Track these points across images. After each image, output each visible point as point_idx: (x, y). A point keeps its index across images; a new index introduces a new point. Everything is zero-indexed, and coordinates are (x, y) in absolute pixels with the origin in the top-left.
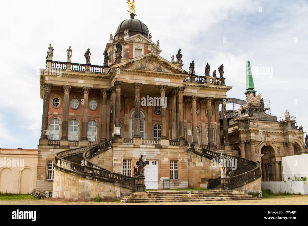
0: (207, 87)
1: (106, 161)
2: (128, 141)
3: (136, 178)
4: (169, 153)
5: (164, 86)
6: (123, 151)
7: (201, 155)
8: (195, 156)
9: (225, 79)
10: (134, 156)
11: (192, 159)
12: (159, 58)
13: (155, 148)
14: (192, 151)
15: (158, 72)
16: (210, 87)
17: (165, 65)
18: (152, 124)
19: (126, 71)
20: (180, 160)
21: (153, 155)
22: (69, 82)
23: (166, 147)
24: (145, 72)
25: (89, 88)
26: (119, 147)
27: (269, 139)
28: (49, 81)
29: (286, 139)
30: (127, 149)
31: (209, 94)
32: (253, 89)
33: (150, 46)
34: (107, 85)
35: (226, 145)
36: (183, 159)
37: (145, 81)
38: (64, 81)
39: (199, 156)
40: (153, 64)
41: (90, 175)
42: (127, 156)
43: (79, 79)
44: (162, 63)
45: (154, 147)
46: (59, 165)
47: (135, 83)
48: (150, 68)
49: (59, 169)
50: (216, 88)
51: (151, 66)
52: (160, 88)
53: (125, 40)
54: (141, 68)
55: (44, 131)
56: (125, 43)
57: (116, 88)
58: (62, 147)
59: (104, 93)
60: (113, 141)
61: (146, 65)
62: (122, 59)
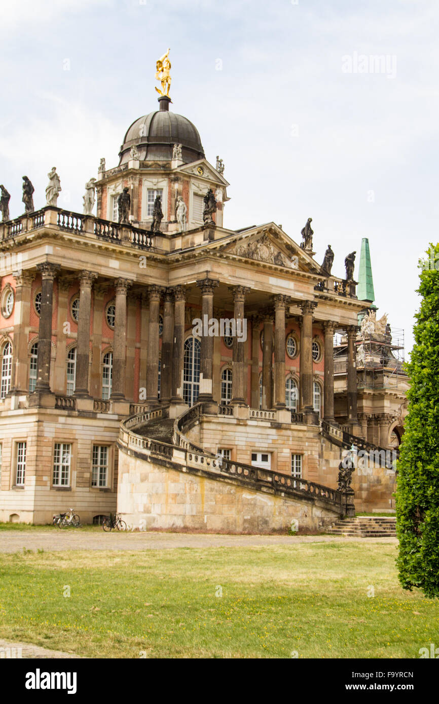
0: (331, 300)
2: (226, 409)
3: (344, 494)
4: (291, 439)
5: (285, 296)
6: (220, 430)
8: (328, 447)
10: (236, 443)
11: (324, 452)
12: (282, 236)
13: (270, 428)
14: (324, 436)
15: (274, 266)
16: (336, 301)
17: (288, 252)
18: (221, 369)
19: (227, 258)
20: (306, 453)
21: (266, 441)
22: (93, 264)
23: (286, 426)
24: (258, 265)
25: (130, 281)
26: (213, 422)
27: (406, 413)
28: (55, 258)
30: (226, 428)
31: (331, 314)
32: (371, 302)
33: (221, 189)
34: (161, 279)
35: (355, 424)
36: (311, 451)
37: (254, 283)
38: (82, 260)
39: (337, 448)
40: (268, 247)
41: (270, 485)
42: (226, 442)
43: (112, 257)
44: (284, 246)
45: (269, 425)
46: (183, 462)
47: (239, 286)
48: (264, 256)
49: (184, 469)
50: (345, 303)
51: (266, 252)
52: (275, 299)
53: (178, 170)
54: (249, 254)
55: (47, 374)
56: (173, 176)
57: (205, 293)
58: (83, 414)
59: (154, 295)
60: (201, 410)
61: (257, 248)
62: (217, 228)
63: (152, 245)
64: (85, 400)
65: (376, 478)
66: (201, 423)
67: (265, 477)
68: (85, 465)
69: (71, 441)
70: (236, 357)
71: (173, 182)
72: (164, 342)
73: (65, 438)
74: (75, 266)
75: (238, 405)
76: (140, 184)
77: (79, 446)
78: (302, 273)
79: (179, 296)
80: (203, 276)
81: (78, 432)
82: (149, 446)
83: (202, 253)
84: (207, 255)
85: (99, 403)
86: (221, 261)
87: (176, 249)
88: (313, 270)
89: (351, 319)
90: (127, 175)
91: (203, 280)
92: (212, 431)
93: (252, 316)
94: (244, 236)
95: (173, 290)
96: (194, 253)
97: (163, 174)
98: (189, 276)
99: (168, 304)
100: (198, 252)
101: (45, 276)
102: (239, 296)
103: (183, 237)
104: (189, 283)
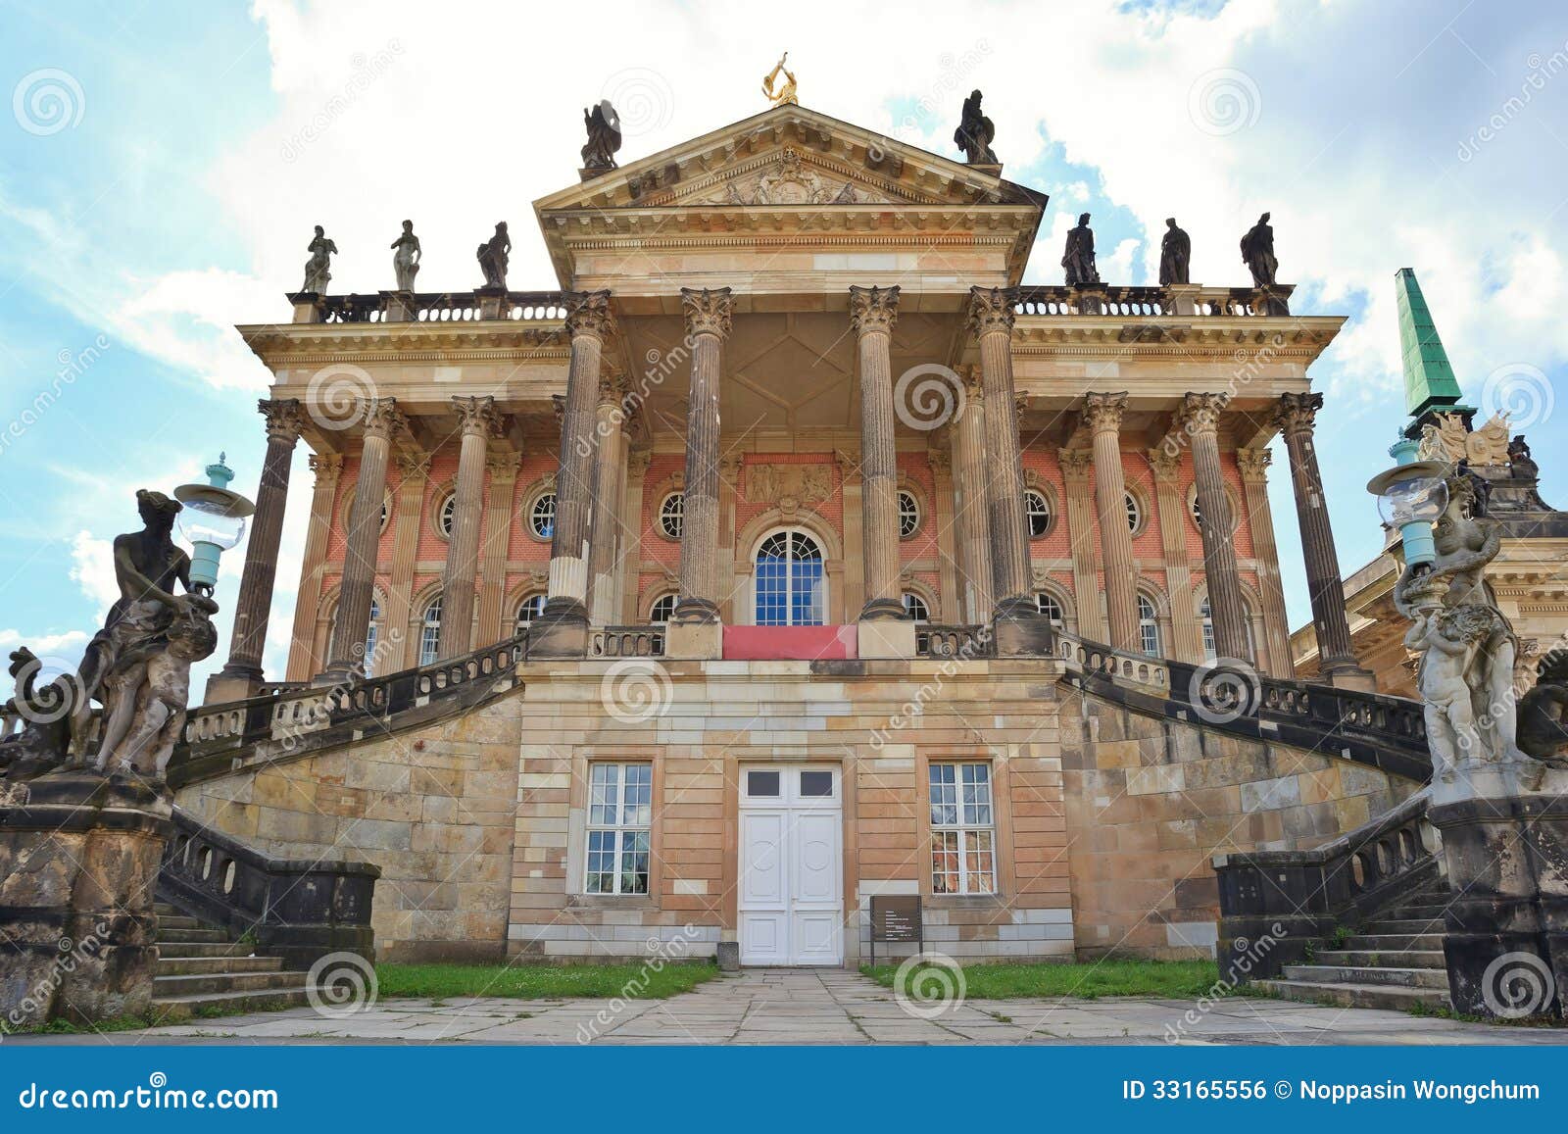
1: (479, 776)
6: (589, 702)
7: (1164, 713)
8: (1115, 725)
11: (1099, 746)
13: (809, 678)
14: (1090, 688)
16: (1199, 335)
20: (1004, 755)
21: (797, 723)
22: (388, 385)
23: (892, 668)
28: (290, 391)
32: (1451, 401)
39: (1149, 723)
43: (440, 363)
66: (519, 686)
89: (1277, 379)
92: (559, 706)
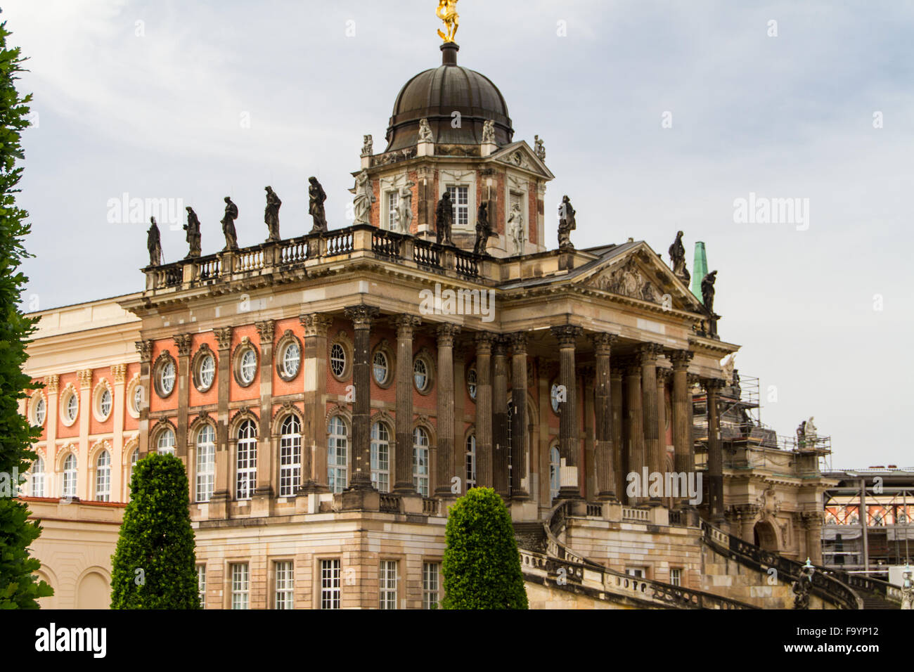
2: (596, 510)
4: (669, 547)
5: (657, 344)
6: (590, 538)
7: (727, 555)
9: (718, 317)
10: (609, 555)
12: (654, 261)
13: (646, 533)
14: (707, 543)
15: (644, 303)
16: (698, 344)
17: (658, 282)
18: (549, 446)
19: (593, 295)
20: (687, 567)
23: (663, 530)
24: (627, 303)
25: (457, 328)
26: (583, 527)
27: (770, 503)
28: (372, 299)
29: (804, 503)
30: (596, 534)
33: (543, 183)
35: (723, 522)
36: (692, 564)
37: (620, 328)
38: (402, 299)
40: (635, 276)
44: (654, 274)
45: (644, 528)
46: (599, 587)
47: (604, 334)
48: (631, 290)
49: (602, 596)
50: (709, 347)
51: (633, 283)
52: (643, 349)
53: (493, 160)
54: (615, 286)
55: (367, 464)
56: (483, 168)
57: (565, 345)
58: (413, 519)
59: (484, 346)
60: (566, 510)
61: (622, 278)
62: (578, 253)
63: (479, 274)
64: (413, 499)
65: (776, 601)
66: (568, 528)
67: (711, 605)
68: (415, 591)
69: (398, 556)
70: (601, 435)
71: (483, 176)
72: (497, 412)
73: (392, 554)
74: (394, 308)
75: (609, 502)
76: (436, 178)
77: (408, 564)
78: (678, 312)
79: (520, 347)
80: (560, 322)
81: (406, 544)
82: (544, 564)
83: (563, 289)
84: (570, 292)
85: (431, 503)
86: (584, 300)
87: (510, 279)
88: (689, 307)
89: (713, 369)
90: (416, 165)
91: (562, 327)
92: (580, 540)
93: (585, 368)
94: (611, 264)
95: (509, 339)
96: (549, 288)
97: (469, 164)
98: (536, 318)
99: (500, 358)
100: (557, 287)
101: (359, 324)
102: (604, 347)
103: (522, 262)
104: (535, 329)
